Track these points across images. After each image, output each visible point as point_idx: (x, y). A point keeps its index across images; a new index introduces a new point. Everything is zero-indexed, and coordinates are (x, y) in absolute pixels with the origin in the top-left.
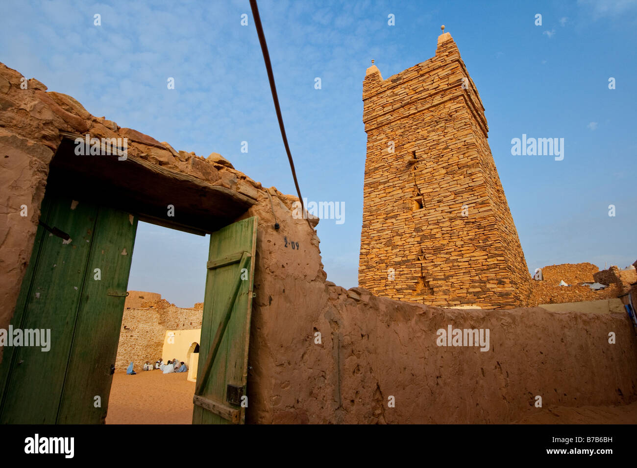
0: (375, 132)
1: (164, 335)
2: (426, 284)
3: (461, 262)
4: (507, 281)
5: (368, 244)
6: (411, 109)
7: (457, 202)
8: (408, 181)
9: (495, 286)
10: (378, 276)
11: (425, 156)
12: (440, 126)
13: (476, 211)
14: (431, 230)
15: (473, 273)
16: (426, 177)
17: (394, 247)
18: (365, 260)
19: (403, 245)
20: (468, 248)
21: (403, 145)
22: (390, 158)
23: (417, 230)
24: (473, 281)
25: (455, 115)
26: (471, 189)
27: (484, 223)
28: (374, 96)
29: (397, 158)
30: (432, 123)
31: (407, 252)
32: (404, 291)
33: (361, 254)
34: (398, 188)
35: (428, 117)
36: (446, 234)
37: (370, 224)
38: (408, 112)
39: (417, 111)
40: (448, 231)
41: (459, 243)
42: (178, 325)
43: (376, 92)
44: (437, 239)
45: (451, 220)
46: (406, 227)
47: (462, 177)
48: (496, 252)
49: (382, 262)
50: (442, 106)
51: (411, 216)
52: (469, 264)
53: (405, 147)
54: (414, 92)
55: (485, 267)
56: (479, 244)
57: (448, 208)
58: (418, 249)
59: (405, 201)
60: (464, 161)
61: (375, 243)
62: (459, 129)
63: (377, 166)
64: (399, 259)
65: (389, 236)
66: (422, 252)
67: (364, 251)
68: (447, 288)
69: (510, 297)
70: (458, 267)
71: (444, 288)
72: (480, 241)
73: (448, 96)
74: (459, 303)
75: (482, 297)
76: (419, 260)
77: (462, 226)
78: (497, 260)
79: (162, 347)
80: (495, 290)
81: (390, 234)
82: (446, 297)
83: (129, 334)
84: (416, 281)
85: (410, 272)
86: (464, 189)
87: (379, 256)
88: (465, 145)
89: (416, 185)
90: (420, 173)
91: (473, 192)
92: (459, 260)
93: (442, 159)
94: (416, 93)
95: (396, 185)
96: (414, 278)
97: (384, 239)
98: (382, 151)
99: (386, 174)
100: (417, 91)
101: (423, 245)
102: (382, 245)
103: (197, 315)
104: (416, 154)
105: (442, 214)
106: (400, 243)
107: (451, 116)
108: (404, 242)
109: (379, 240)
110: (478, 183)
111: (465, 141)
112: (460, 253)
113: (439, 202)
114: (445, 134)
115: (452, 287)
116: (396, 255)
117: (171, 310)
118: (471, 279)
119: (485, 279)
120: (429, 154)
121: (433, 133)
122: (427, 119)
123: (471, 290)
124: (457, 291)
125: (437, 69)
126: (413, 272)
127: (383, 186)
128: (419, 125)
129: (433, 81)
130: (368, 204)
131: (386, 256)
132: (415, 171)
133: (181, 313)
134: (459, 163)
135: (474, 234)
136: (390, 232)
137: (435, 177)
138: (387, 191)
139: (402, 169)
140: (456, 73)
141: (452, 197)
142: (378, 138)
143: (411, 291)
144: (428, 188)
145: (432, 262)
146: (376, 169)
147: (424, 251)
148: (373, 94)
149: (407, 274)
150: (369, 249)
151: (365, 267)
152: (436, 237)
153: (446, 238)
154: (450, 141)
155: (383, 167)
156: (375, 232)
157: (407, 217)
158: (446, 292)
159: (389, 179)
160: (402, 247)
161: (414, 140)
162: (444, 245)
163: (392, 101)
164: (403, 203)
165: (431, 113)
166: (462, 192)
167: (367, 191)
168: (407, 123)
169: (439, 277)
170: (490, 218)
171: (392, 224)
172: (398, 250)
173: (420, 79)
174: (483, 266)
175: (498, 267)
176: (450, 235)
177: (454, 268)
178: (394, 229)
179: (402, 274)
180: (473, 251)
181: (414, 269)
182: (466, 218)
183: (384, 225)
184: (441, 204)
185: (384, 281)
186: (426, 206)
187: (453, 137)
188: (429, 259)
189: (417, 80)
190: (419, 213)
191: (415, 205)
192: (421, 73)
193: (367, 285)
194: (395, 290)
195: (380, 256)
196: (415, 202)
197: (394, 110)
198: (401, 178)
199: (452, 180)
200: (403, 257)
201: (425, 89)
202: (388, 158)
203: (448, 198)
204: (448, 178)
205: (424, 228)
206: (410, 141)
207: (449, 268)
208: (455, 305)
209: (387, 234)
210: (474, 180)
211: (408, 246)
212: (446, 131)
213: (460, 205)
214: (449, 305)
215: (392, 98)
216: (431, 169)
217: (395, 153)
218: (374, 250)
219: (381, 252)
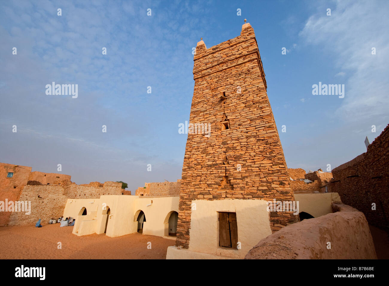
0: (200, 80)
1: (65, 202)
2: (229, 182)
3: (253, 167)
4: (286, 183)
5: (190, 152)
6: (224, 66)
7: (252, 126)
8: (220, 111)
9: (278, 186)
10: (195, 174)
11: (231, 95)
12: (241, 77)
13: (265, 132)
14: (233, 144)
15: (262, 176)
16: (232, 109)
17: (208, 154)
18: (187, 162)
19: (214, 153)
20: (259, 157)
21: (217, 88)
22: (209, 96)
23: (224, 143)
24: (262, 182)
25: (252, 71)
26: (261, 117)
27: (270, 141)
28: (201, 58)
29: (213, 96)
30: (237, 75)
31: (216, 158)
32: (213, 186)
33: (185, 158)
34: (213, 115)
35: (234, 71)
36: (243, 147)
37: (193, 138)
38: (222, 68)
39: (227, 68)
40: (245, 145)
41: (253, 154)
42: (76, 196)
43: (202, 56)
44: (237, 150)
45: (247, 137)
46: (216, 141)
47: (256, 109)
48: (279, 162)
49: (199, 164)
50: (243, 65)
51: (220, 134)
52: (259, 169)
53: (218, 89)
54: (226, 56)
55: (271, 172)
56: (267, 155)
57: (245, 129)
58: (224, 156)
59: (217, 124)
60: (257, 99)
61: (195, 151)
62: (254, 79)
63: (200, 101)
64: (210, 163)
65: (205, 147)
66: (227, 159)
67: (187, 156)
68: (243, 185)
69: (289, 195)
70: (251, 171)
71: (241, 185)
72: (268, 153)
73: (248, 59)
74: (251, 197)
75: (268, 193)
76: (224, 164)
77: (255, 142)
78: (279, 167)
79: (64, 209)
80: (278, 189)
81: (205, 145)
82: (242, 192)
83: (41, 201)
84: (221, 179)
85: (218, 172)
86: (257, 117)
87: (197, 160)
88: (258, 89)
89: (225, 114)
90: (228, 106)
91: (263, 120)
92: (252, 166)
93: (243, 97)
94: (227, 57)
95: (211, 113)
96: (220, 177)
97: (201, 148)
98: (204, 92)
99: (205, 106)
100: (228, 55)
101: (228, 154)
102: (200, 153)
103: (89, 190)
104: (226, 94)
105: (242, 133)
106: (212, 152)
107: (249, 71)
108: (215, 151)
109: (198, 149)
110: (266, 114)
111: (258, 87)
112: (253, 161)
113: (240, 125)
114: (245, 82)
115: (246, 185)
116: (209, 160)
117: (72, 186)
118: (260, 179)
119: (270, 180)
120: (234, 94)
121: (238, 81)
122: (234, 73)
123: (260, 188)
124: (250, 188)
125: (241, 42)
126: (219, 172)
127: (203, 113)
128: (229, 76)
129: (238, 49)
132: (224, 105)
133: (79, 188)
134: (254, 100)
135: (263, 148)
136: (206, 144)
137: (237, 109)
138: (205, 117)
139: (216, 103)
140: (253, 45)
141: (249, 122)
142: (201, 84)
143: (217, 186)
144: (233, 115)
145: (233, 166)
146: (199, 102)
147: (228, 158)
148: (200, 57)
149: (215, 174)
150: (191, 155)
151: (186, 167)
152: (237, 148)
153: (243, 150)
154: (248, 86)
155: (203, 101)
156: (196, 143)
157: (217, 134)
158: (242, 189)
159: (207, 109)
160: (213, 155)
161: (225, 85)
162: (242, 155)
163: (212, 61)
164: (215, 125)
165: (237, 69)
166: (256, 119)
167: (192, 116)
168: (221, 75)
169: (238, 177)
170: (274, 137)
171: (207, 138)
172: (210, 156)
173: (231, 48)
174: (269, 171)
175: (280, 172)
176: (246, 148)
177: (249, 171)
178: (208, 142)
179: (212, 174)
180: (262, 160)
181: (221, 171)
182: (258, 137)
183: (202, 139)
184: (241, 127)
185: (200, 178)
186: (231, 128)
187: (250, 83)
188: (231, 164)
189: (229, 49)
190: (226, 132)
191: (223, 127)
192: (231, 45)
193: (187, 180)
194: (206, 185)
196: (223, 125)
197: (213, 67)
198: (215, 109)
199: (248, 111)
200: (213, 161)
201: (233, 54)
202: (207, 96)
203: (246, 123)
204: (246, 110)
205: (228, 142)
206: (222, 86)
207: (245, 171)
208: (249, 198)
209: (203, 145)
210: (264, 112)
211: (217, 154)
212: (245, 80)
213: (254, 128)
214: (244, 198)
215: (212, 59)
216: (235, 104)
217: (212, 93)
218: (194, 156)
219: (199, 158)
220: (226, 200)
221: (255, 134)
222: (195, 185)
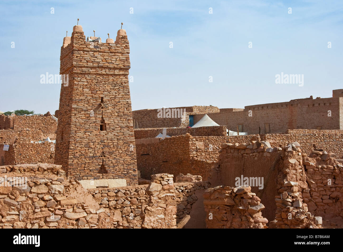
0: (80, 75)
2: (104, 168)
6: (103, 70)
8: (99, 114)
9: (132, 171)
10: (80, 162)
11: (108, 102)
12: (116, 88)
13: (129, 138)
14: (109, 143)
15: (125, 166)
16: (108, 115)
17: (90, 148)
18: (73, 152)
20: (124, 154)
23: (102, 141)
24: (124, 169)
26: (128, 127)
28: (81, 51)
29: (93, 98)
30: (113, 84)
32: (94, 171)
33: (70, 149)
35: (111, 78)
36: (115, 146)
37: (76, 133)
38: (101, 72)
39: (106, 73)
41: (121, 151)
45: (118, 139)
46: (96, 139)
47: (124, 120)
49: (82, 155)
50: (118, 76)
51: (99, 133)
52: (124, 162)
53: (97, 92)
55: (130, 164)
57: (117, 133)
58: (102, 151)
59: (96, 125)
61: (78, 144)
62: (125, 93)
63: (80, 98)
64: (91, 155)
65: (87, 142)
66: (103, 153)
67: (72, 148)
68: (113, 171)
69: (137, 176)
70: (119, 162)
72: (129, 152)
73: (122, 72)
74: (118, 178)
75: (127, 175)
76: (102, 156)
77: (122, 144)
78: (134, 161)
80: (132, 173)
81: (87, 141)
82: (113, 175)
85: (97, 162)
86: (125, 126)
89: (103, 117)
90: (105, 111)
91: (128, 129)
92: (120, 159)
93: (117, 107)
94: (107, 62)
96: (99, 165)
97: (84, 143)
98: (84, 90)
99: (86, 105)
101: (104, 150)
102: (83, 146)
104: (103, 99)
105: (114, 136)
106: (93, 147)
107: (122, 84)
108: (95, 146)
109: (81, 143)
111: (128, 102)
112: (120, 156)
113: (114, 130)
114: (119, 93)
115: (116, 171)
116: (91, 153)
119: (129, 168)
120: (110, 102)
121: (113, 91)
122: (110, 81)
123: (123, 172)
124: (117, 173)
125: (119, 53)
127: (84, 112)
128: (106, 82)
129: (116, 59)
130: (75, 120)
131: (85, 152)
132: (102, 109)
134: (124, 112)
135: (127, 148)
136: (88, 140)
137: (112, 116)
138: (87, 116)
139: (96, 106)
141: (120, 128)
142: (82, 80)
143: (97, 171)
144: (109, 121)
147: (105, 153)
148: (80, 48)
150: (76, 147)
151: (72, 157)
152: (111, 147)
153: (115, 148)
155: (84, 100)
156: (79, 138)
157: (96, 133)
158: (113, 173)
159: (88, 109)
160: (94, 149)
161: (103, 90)
162: (114, 151)
163: (93, 60)
165: (113, 78)
166: (124, 128)
169: (111, 166)
171: (88, 135)
172: (92, 150)
173: (110, 54)
175: (134, 164)
176: (117, 147)
177: (117, 162)
178: (90, 139)
179: (93, 163)
180: (125, 156)
182: (124, 140)
183: (84, 135)
185: (84, 165)
186: (106, 130)
187: (122, 97)
188: (107, 157)
189: (108, 54)
190: (103, 132)
192: (111, 50)
193: (74, 166)
194: (89, 170)
195: (82, 152)
196: (100, 126)
197: (93, 67)
199: (120, 120)
200: (94, 154)
201: (112, 62)
202: (88, 96)
203: (117, 129)
204: (118, 118)
205: (105, 141)
206: (101, 90)
207: (115, 162)
208: (116, 178)
209: (86, 141)
210: (130, 123)
211: (97, 149)
212: (119, 92)
213: (122, 133)
214: (114, 178)
215: (93, 58)
216: (111, 111)
217: (92, 94)
218: (78, 148)
219: (83, 150)
220: (103, 180)
221: (123, 138)
222: (80, 170)
